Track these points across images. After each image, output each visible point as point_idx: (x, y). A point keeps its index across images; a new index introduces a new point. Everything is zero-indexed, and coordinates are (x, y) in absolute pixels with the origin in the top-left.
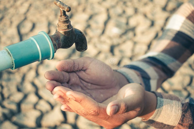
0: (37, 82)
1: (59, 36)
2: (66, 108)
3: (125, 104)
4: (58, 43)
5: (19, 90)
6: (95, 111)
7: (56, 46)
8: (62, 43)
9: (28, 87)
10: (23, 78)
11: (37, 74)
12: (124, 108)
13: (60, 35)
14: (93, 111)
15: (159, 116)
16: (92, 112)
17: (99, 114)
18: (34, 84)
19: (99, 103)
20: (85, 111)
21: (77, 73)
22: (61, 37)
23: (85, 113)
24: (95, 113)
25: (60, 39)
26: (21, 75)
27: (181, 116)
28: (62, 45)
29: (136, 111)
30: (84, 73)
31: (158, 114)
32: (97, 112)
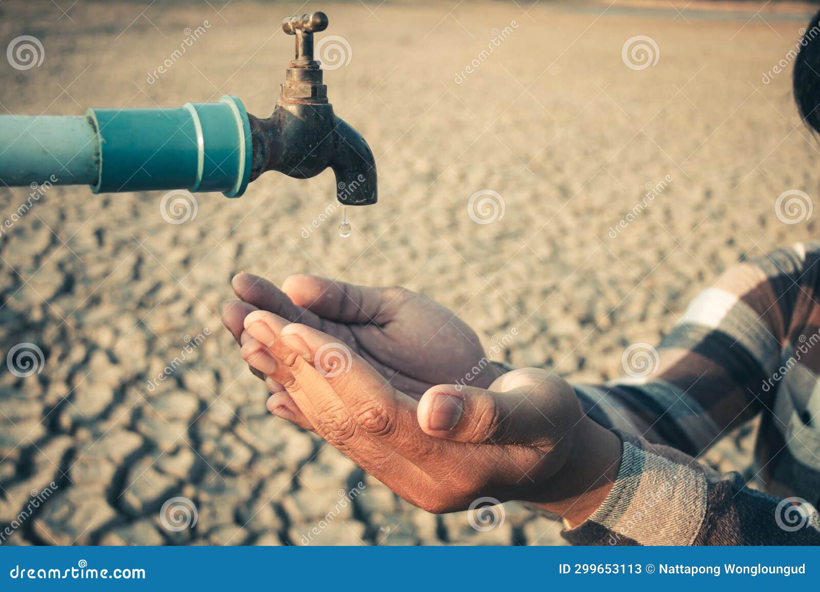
0: (290, 506)
1: (279, 121)
2: (283, 404)
3: (492, 402)
4: (272, 139)
5: (239, 520)
6: (377, 414)
7: (263, 145)
8: (285, 145)
9: (265, 515)
10: (258, 491)
11: (296, 486)
12: (489, 419)
13: (284, 117)
14: (373, 412)
15: (623, 510)
16: (368, 414)
17: (391, 426)
18: (280, 511)
19: (397, 391)
20: (345, 417)
21: (355, 329)
22: (288, 125)
23: (343, 427)
24: (378, 422)
25: (281, 131)
26: (254, 482)
27: (704, 522)
28: (287, 154)
29: (534, 448)
30: (376, 332)
31: (621, 502)
32: (385, 418)
